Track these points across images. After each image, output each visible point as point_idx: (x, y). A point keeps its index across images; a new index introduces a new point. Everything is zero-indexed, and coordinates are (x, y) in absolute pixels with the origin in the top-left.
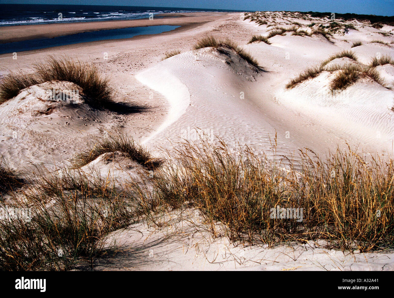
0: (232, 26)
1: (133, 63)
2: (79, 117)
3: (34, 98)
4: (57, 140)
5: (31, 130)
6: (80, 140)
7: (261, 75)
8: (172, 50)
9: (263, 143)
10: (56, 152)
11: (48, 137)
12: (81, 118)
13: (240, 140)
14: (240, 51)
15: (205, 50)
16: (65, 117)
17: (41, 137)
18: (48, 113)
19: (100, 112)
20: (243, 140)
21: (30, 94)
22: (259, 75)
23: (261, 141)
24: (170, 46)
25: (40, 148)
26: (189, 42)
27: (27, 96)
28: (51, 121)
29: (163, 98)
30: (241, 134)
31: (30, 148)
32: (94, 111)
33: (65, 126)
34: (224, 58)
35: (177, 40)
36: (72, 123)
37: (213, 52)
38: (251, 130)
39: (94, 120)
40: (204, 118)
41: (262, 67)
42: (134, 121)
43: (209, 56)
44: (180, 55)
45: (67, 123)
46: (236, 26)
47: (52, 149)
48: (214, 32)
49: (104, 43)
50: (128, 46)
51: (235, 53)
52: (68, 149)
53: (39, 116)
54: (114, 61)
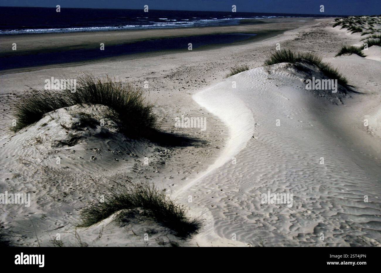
0: (318, 34)
1: (193, 79)
2: (109, 150)
3: (56, 124)
4: (76, 180)
5: (47, 165)
6: (105, 180)
7: (351, 97)
8: (243, 63)
9: (345, 196)
10: (69, 198)
11: (65, 176)
12: (111, 152)
13: (313, 189)
14: (324, 67)
15: (279, 66)
16: (91, 149)
17: (56, 176)
18: (72, 144)
19: (138, 143)
20: (317, 190)
21: (53, 119)
22: (348, 96)
23: (343, 191)
24: (242, 59)
25: (50, 190)
26: (265, 54)
27: (50, 122)
28: (74, 155)
29: (222, 126)
30: (315, 181)
31: (37, 191)
32: (130, 141)
33: (91, 161)
34: (302, 75)
35: (251, 51)
36: (99, 158)
37: (289, 69)
38: (330, 174)
39: (129, 154)
40: (269, 155)
41: (352, 87)
42: (180, 156)
43: (284, 73)
44: (248, 71)
45: (93, 157)
46: (323, 34)
47: (65, 193)
48: (295, 42)
49: (165, 54)
50: (192, 58)
51: (318, 69)
52: (86, 194)
53: (61, 147)
54: (171, 76)
